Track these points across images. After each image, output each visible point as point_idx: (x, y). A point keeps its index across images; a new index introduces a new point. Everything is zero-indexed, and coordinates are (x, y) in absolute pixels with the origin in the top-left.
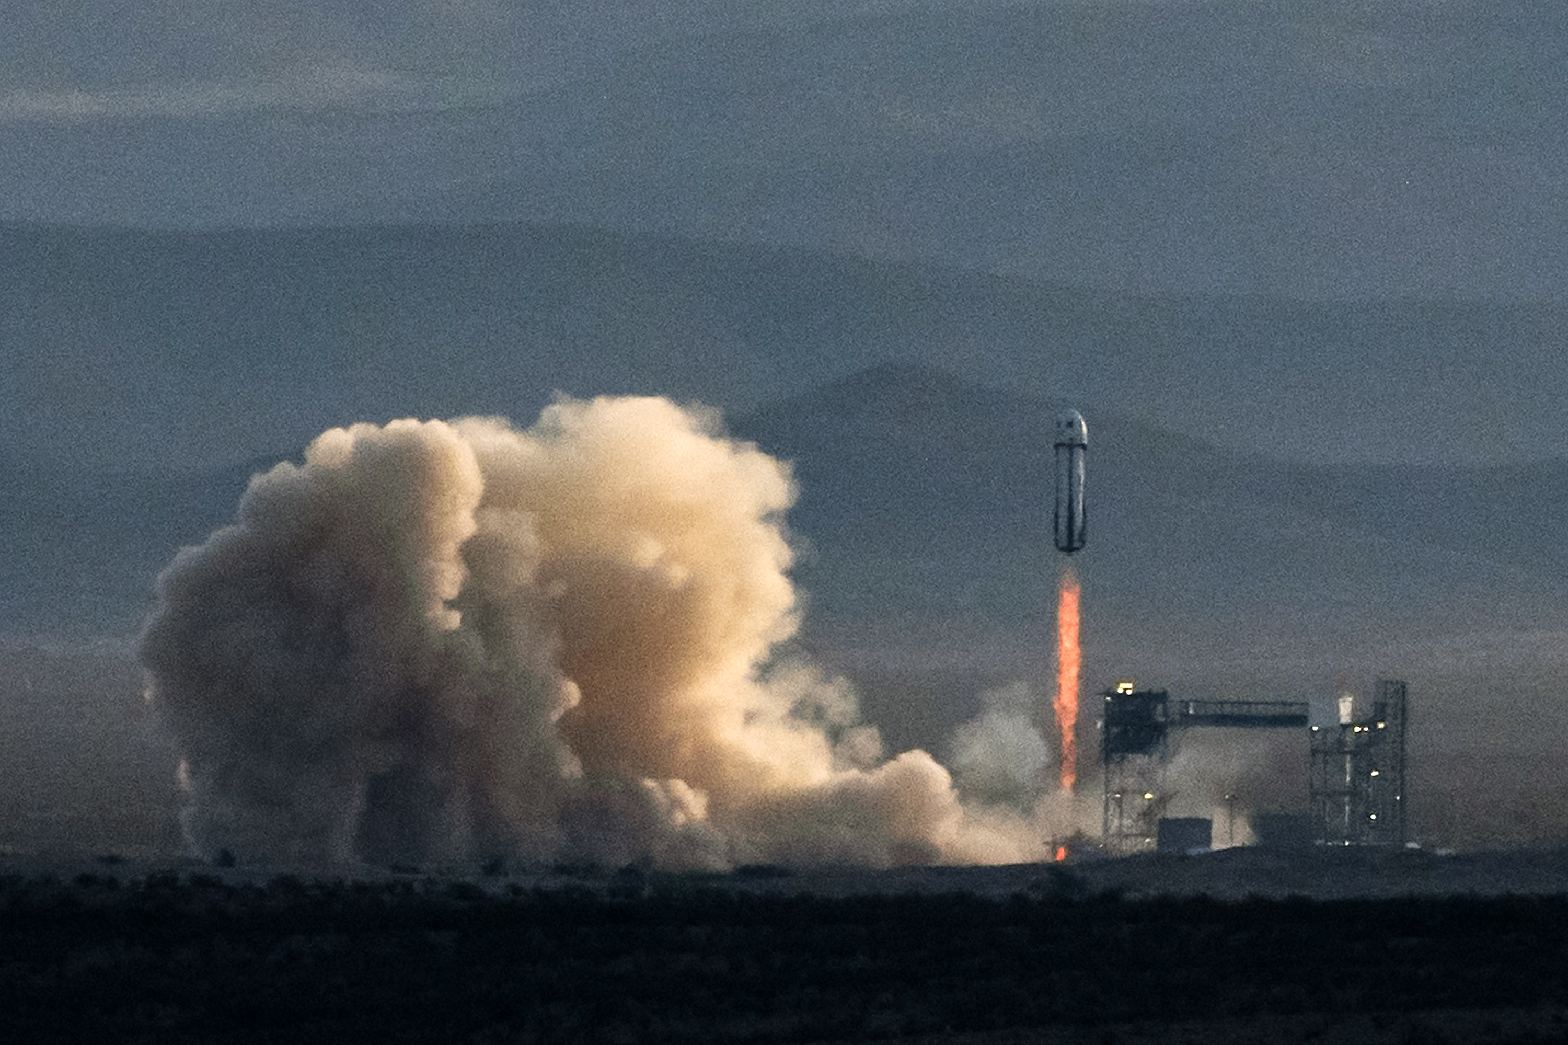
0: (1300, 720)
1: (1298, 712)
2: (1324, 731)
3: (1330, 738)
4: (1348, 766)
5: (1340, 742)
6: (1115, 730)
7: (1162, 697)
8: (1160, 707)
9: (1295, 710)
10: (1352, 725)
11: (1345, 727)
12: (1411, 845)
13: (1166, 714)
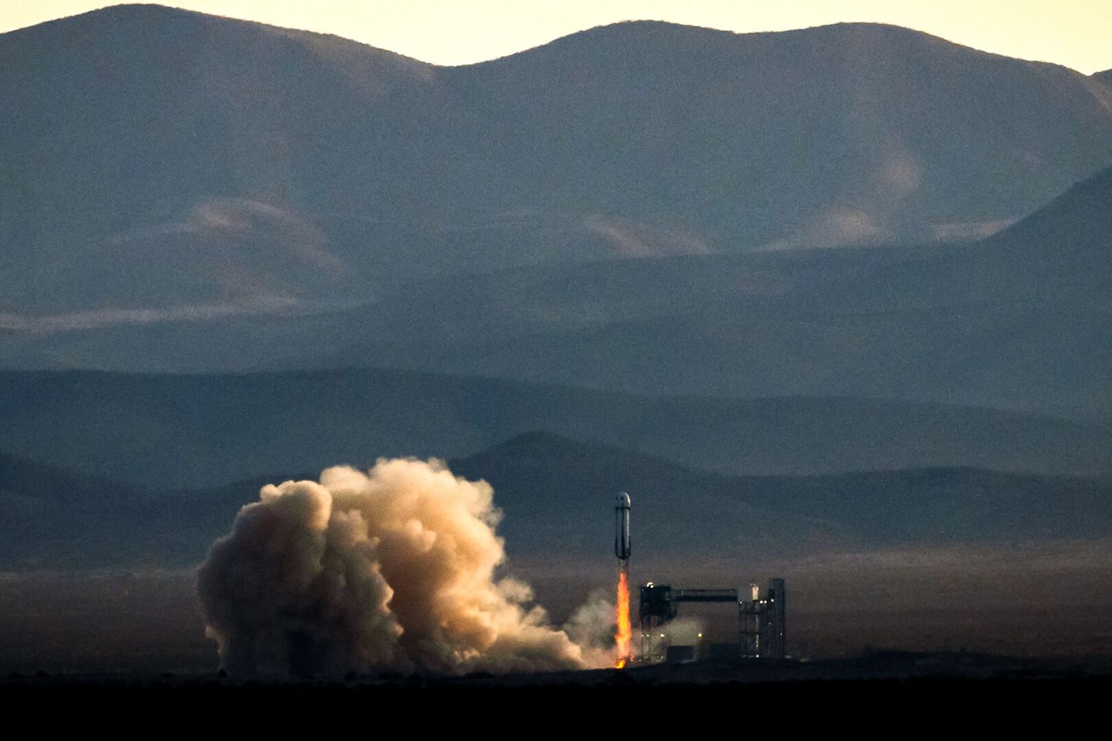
0: (734, 599)
1: (733, 595)
2: (746, 603)
3: (749, 607)
4: (757, 620)
5: (753, 608)
6: (646, 604)
7: (668, 589)
8: (667, 594)
9: (731, 594)
10: (759, 601)
11: (755, 601)
12: (788, 657)
13: (670, 597)
